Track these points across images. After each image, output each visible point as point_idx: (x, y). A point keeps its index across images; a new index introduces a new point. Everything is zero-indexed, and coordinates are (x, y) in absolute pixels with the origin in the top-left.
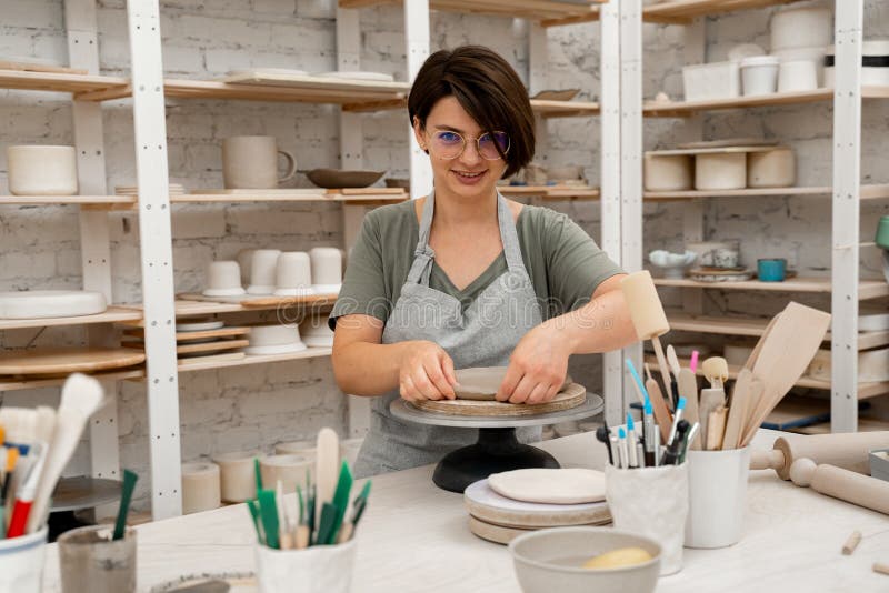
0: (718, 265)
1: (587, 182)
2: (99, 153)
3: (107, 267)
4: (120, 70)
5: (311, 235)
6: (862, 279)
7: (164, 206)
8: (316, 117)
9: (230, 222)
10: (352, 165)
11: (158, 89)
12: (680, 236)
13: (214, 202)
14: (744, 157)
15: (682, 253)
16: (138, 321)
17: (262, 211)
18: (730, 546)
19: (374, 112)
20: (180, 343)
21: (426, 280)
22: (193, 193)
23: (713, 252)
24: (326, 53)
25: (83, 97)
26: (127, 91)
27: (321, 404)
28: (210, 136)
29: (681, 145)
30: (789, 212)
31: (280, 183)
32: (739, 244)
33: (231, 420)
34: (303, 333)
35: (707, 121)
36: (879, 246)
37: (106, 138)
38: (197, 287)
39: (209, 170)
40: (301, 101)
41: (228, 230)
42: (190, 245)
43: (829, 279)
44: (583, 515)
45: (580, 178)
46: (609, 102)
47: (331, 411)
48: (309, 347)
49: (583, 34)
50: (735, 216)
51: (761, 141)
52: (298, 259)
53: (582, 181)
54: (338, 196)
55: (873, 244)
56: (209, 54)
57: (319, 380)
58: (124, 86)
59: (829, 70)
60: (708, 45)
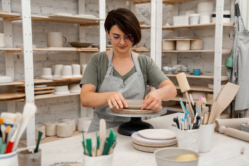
0: (182, 71)
1: (146, 47)
2: (11, 36)
3: (13, 69)
4: (17, 12)
5: (70, 61)
6: (222, 75)
7: (31, 52)
8: (72, 27)
9: (48, 56)
10: (82, 41)
11: (29, 18)
12: (170, 63)
13: (43, 51)
14: (189, 41)
15: (172, 67)
16: (23, 84)
17: (57, 54)
18: (209, 152)
19: (88, 26)
20: (35, 91)
21: (112, 74)
22: (38, 48)
23: (181, 67)
24: (75, 9)
25: (7, 19)
26: (21, 18)
27: (73, 108)
28: (42, 32)
29: (172, 38)
30: (200, 57)
31: (63, 46)
32: (186, 65)
33: (47, 113)
34: (69, 89)
35: (178, 31)
36: (226, 66)
37: (13, 31)
38: (38, 75)
39: (42, 41)
40: (68, 22)
41: (47, 59)
42: (37, 63)
43: (213, 75)
44: (167, 143)
45: (144, 46)
46: (153, 25)
47: (75, 110)
48: (71, 92)
49: (145, 7)
50: (186, 57)
51: (194, 37)
52: (68, 67)
53: (145, 47)
54: (80, 50)
55: (224, 66)
56: (42, 8)
57: (72, 101)
58: (19, 17)
59: (214, 18)
60: (179, 11)
